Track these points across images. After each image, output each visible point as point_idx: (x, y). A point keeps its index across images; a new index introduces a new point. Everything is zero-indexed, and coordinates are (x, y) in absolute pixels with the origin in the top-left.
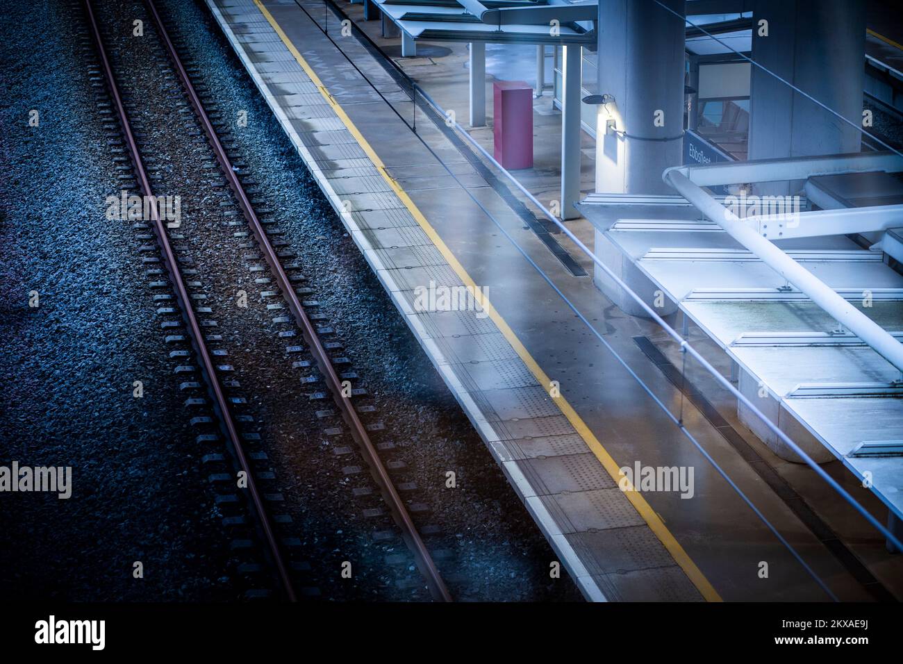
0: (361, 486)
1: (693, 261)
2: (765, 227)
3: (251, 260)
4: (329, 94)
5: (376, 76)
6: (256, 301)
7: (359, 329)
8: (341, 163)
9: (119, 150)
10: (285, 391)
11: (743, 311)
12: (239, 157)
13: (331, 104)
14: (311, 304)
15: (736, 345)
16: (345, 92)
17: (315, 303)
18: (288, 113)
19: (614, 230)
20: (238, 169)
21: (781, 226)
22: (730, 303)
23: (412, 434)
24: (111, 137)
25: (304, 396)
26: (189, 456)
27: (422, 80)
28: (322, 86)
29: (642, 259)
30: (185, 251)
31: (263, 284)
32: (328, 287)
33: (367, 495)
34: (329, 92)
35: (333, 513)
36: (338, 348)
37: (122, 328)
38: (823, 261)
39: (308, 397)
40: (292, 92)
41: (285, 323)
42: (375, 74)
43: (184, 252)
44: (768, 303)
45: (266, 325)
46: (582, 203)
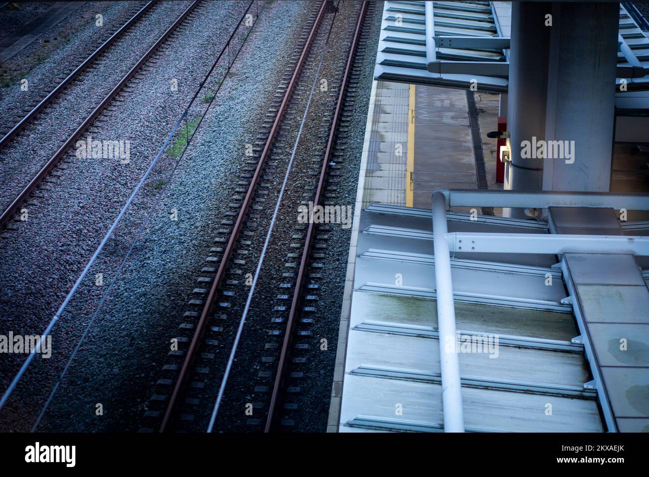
0: (259, 401)
1: (402, 262)
2: (460, 241)
3: (298, 230)
4: (414, 115)
5: (458, 105)
6: (281, 260)
7: (338, 288)
8: (383, 166)
9: (260, 143)
10: (254, 326)
11: (397, 304)
12: (341, 156)
13: (410, 122)
14: (317, 266)
15: (356, 329)
16: (427, 115)
17: (320, 265)
18: (374, 127)
19: (366, 232)
20: (334, 164)
21: (473, 242)
22: (391, 297)
23: (323, 368)
24: (261, 133)
25: (266, 331)
26: (154, 364)
27: (487, 111)
28: (414, 109)
29: (362, 256)
30: (257, 218)
31: (294, 248)
32: (339, 255)
33: (260, 409)
34: (415, 114)
35: (225, 419)
36: (313, 300)
37: (173, 268)
38: (511, 273)
39: (268, 332)
40: (389, 112)
41: (289, 277)
42: (458, 104)
43: (255, 219)
44: (425, 300)
45: (275, 278)
46: (366, 210)
